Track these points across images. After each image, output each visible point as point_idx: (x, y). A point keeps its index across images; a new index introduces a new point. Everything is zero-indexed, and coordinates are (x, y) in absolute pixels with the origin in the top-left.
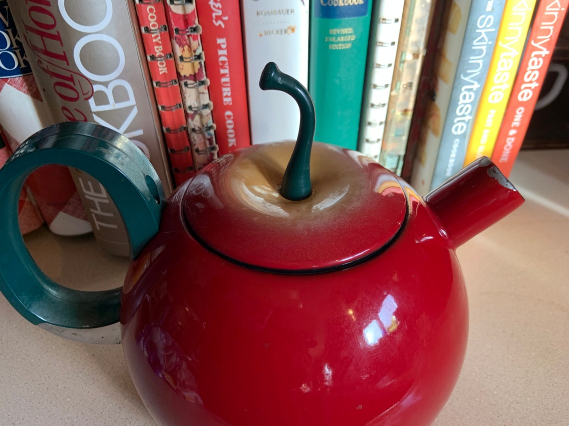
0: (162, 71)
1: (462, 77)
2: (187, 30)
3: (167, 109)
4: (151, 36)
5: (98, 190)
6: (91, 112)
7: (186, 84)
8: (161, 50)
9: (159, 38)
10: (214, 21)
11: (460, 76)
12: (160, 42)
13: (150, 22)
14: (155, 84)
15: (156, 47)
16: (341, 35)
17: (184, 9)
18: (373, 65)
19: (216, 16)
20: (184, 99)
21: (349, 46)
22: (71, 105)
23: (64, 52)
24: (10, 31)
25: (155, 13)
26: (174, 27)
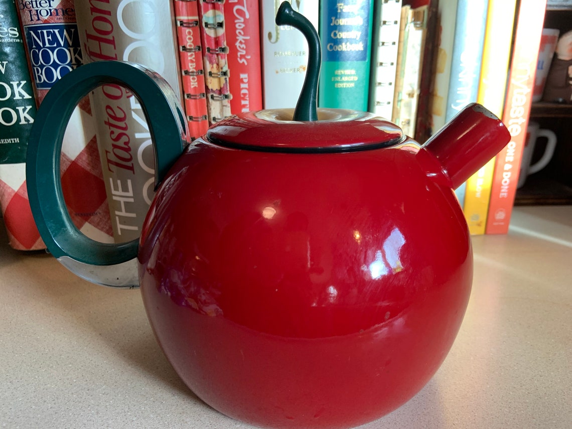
0: (193, 85)
1: (453, 106)
2: (217, 50)
3: (194, 119)
4: (187, 55)
5: (125, 189)
6: (130, 109)
7: (212, 97)
8: (195, 67)
9: (194, 56)
10: (239, 59)
11: (451, 106)
12: (194, 60)
13: (187, 42)
14: (186, 97)
15: (190, 64)
16: (345, 75)
17: (216, 33)
18: (374, 103)
19: (241, 55)
20: (209, 111)
21: (352, 85)
22: (114, 103)
23: (116, 55)
24: (72, 49)
25: (192, 36)
26: (207, 46)
